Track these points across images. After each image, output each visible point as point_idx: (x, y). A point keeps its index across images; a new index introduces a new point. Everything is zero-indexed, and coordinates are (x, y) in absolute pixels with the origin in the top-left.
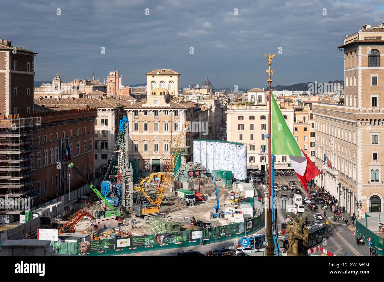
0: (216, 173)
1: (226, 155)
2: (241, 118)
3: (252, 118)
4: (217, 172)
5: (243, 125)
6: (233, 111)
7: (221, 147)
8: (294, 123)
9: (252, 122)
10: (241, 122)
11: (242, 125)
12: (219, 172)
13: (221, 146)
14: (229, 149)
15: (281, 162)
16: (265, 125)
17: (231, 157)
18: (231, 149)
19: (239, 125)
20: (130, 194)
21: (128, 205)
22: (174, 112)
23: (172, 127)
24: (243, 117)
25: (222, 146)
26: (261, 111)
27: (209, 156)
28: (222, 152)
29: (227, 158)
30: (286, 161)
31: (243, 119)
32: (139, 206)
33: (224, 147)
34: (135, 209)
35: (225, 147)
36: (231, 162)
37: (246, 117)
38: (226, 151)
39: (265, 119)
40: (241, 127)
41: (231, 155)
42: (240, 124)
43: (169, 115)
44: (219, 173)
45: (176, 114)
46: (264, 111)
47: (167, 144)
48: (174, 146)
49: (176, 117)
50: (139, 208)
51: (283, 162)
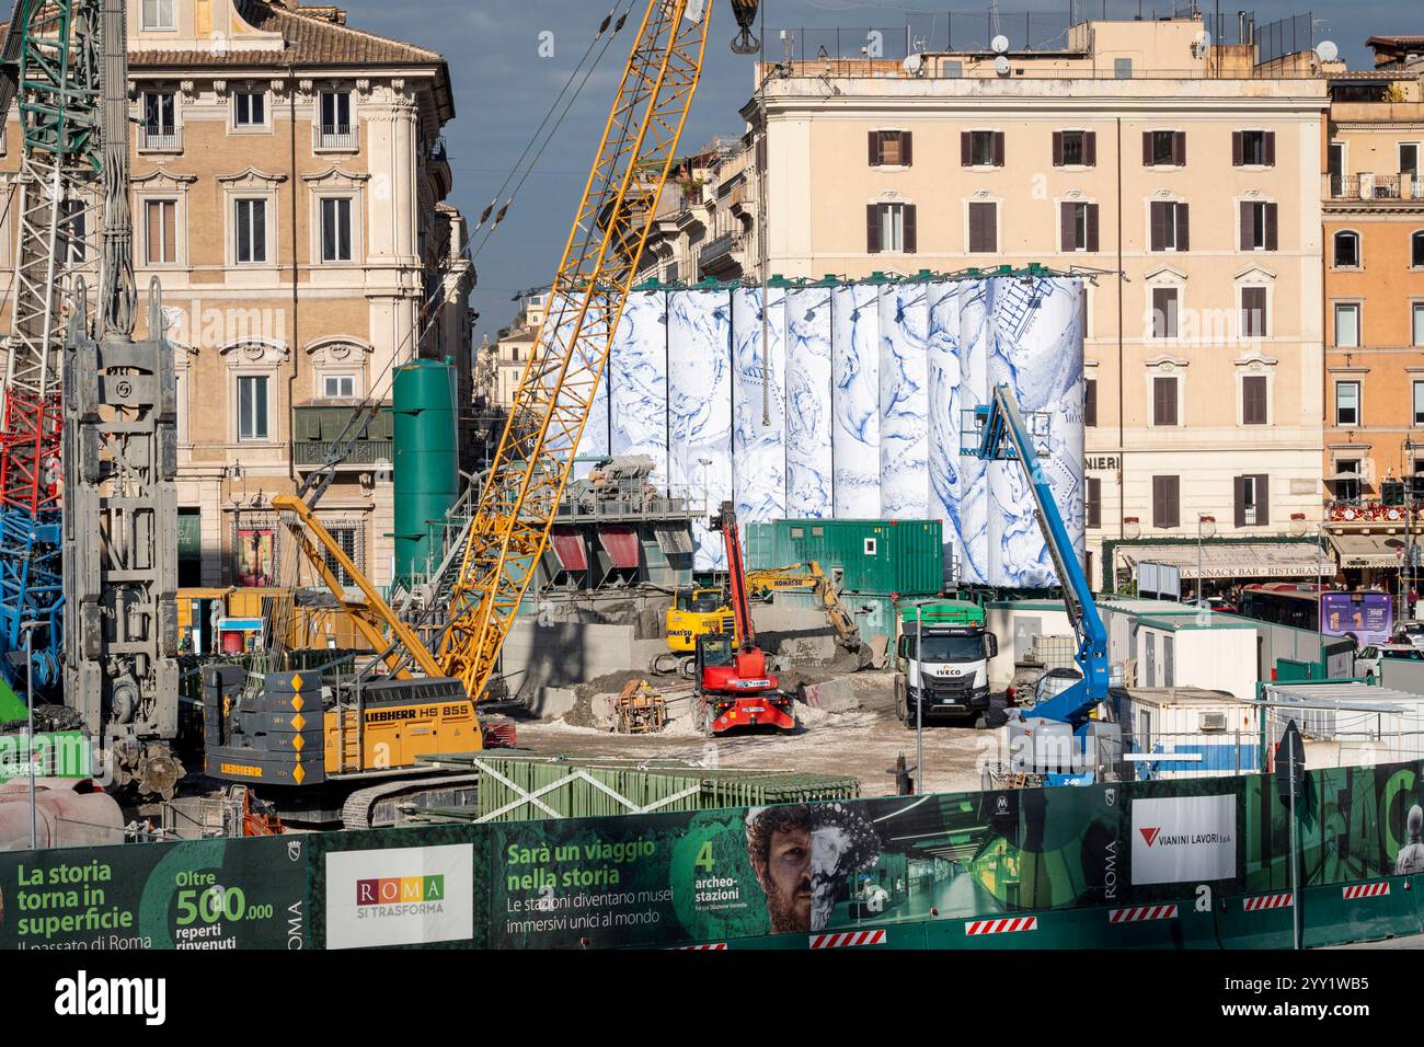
0: (791, 546)
1: (864, 396)
2: (891, 149)
3: (982, 148)
4: (798, 533)
5: (910, 212)
6: (827, 91)
7: (810, 329)
8: (1328, 196)
9: (983, 181)
10: (890, 182)
11: (900, 218)
12: (818, 531)
13: (810, 316)
14: (895, 330)
15: (1226, 527)
16: (1093, 209)
17: (918, 403)
18: (923, 330)
19: (875, 213)
20: (151, 609)
21: (130, 720)
22: (317, 101)
23: (305, 227)
24: (905, 139)
25: (823, 314)
26: (1059, 89)
27: (696, 421)
28: (816, 368)
29: (875, 416)
30: (1262, 519)
31: (906, 158)
32: (296, 683)
33: (845, 324)
34: (246, 721)
35: (855, 317)
36: (921, 451)
37: (937, 141)
38: (870, 355)
39: (1091, 161)
40: (892, 226)
41: (923, 383)
42: (883, 207)
43: (277, 122)
44: (822, 545)
45: (335, 117)
46: (1079, 89)
47: (262, 381)
48: (319, 392)
49: (334, 141)
50: (297, 702)
51: (1240, 520)
